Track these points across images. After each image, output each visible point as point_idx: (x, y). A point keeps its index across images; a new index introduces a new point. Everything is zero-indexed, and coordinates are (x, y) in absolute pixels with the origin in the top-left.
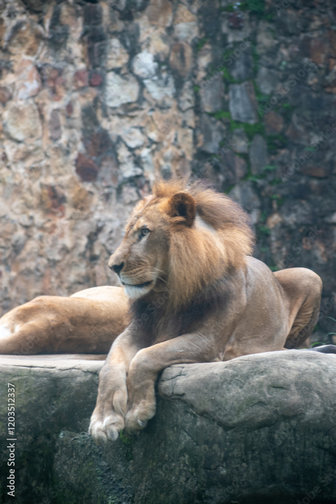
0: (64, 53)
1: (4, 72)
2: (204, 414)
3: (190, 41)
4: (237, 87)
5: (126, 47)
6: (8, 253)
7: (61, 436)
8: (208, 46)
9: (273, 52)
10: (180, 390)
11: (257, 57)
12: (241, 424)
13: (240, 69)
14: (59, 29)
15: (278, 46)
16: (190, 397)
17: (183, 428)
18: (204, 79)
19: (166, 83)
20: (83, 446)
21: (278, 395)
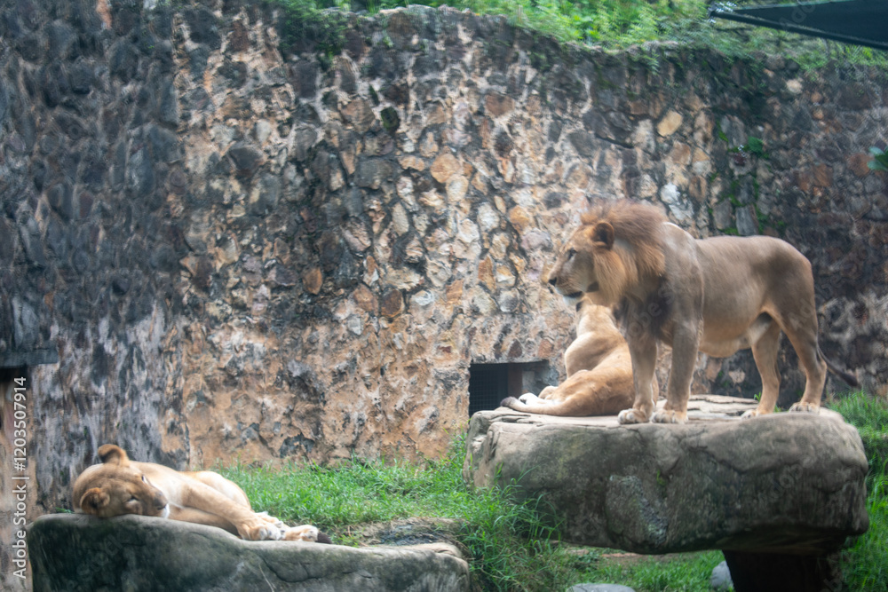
0: (608, 186)
1: (563, 201)
2: (722, 462)
3: (704, 175)
4: (742, 209)
5: (655, 180)
6: (566, 339)
7: (611, 479)
8: (719, 179)
9: (769, 183)
10: (704, 444)
11: (757, 186)
12: (752, 470)
13: (744, 195)
14: (604, 169)
15: (773, 178)
16: (711, 449)
17: (707, 473)
18: (716, 204)
19: (687, 207)
20: (628, 487)
21: (781, 447)
